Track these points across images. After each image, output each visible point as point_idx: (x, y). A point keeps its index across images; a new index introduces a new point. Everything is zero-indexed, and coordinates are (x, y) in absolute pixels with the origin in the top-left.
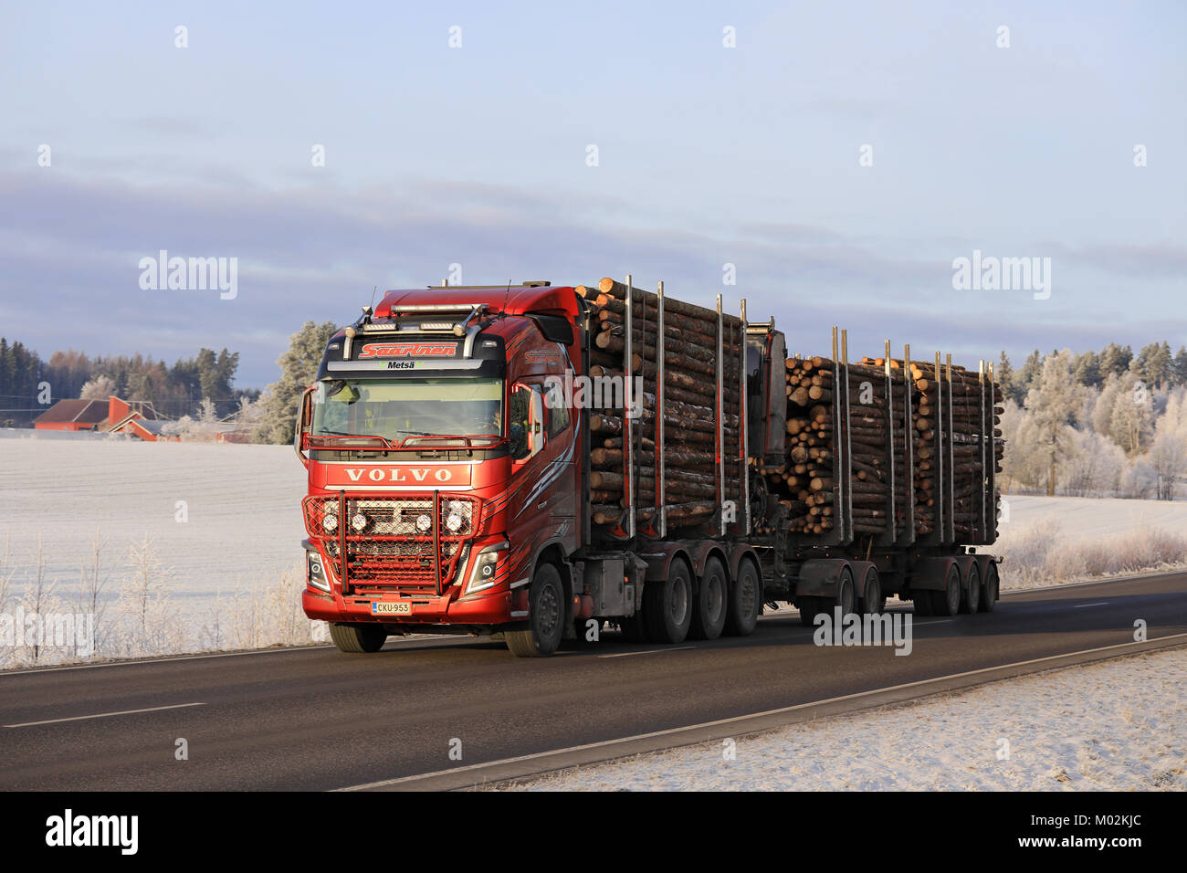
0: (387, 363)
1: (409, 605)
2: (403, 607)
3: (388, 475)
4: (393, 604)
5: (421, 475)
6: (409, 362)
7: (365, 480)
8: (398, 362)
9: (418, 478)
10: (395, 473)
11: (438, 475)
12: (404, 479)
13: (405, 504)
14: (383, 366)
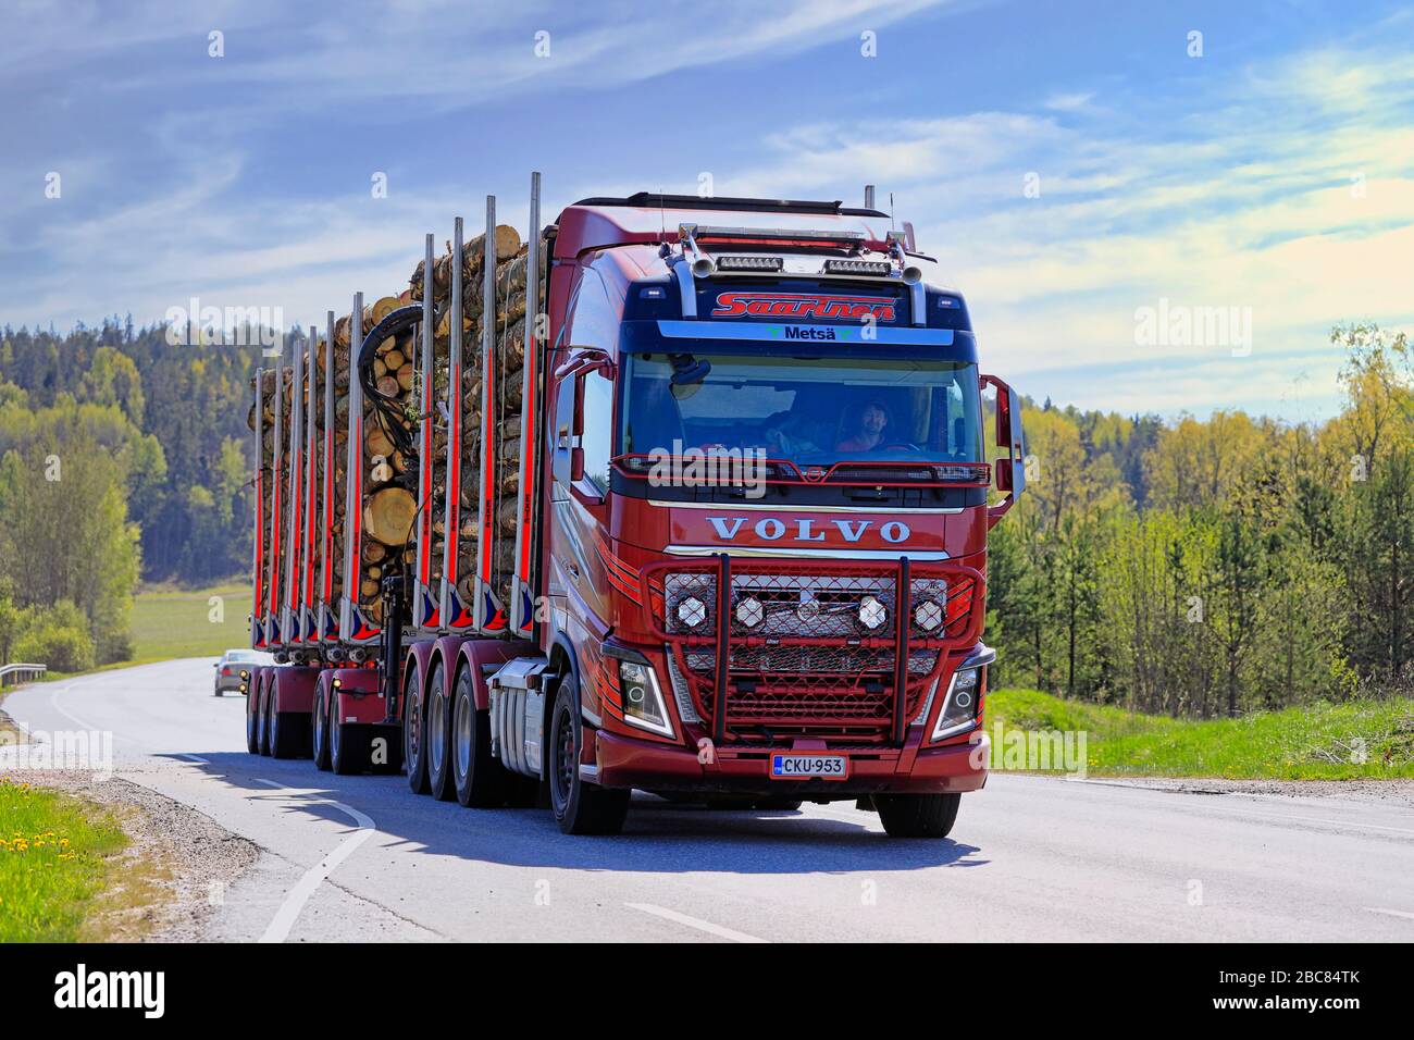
0: (781, 327)
1: (843, 761)
2: (833, 764)
3: (792, 531)
4: (814, 760)
5: (855, 532)
6: (824, 328)
7: (746, 538)
8: (802, 327)
9: (848, 536)
10: (805, 527)
11: (885, 532)
12: (822, 537)
13: (825, 582)
14: (776, 333)
